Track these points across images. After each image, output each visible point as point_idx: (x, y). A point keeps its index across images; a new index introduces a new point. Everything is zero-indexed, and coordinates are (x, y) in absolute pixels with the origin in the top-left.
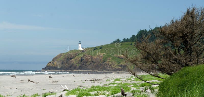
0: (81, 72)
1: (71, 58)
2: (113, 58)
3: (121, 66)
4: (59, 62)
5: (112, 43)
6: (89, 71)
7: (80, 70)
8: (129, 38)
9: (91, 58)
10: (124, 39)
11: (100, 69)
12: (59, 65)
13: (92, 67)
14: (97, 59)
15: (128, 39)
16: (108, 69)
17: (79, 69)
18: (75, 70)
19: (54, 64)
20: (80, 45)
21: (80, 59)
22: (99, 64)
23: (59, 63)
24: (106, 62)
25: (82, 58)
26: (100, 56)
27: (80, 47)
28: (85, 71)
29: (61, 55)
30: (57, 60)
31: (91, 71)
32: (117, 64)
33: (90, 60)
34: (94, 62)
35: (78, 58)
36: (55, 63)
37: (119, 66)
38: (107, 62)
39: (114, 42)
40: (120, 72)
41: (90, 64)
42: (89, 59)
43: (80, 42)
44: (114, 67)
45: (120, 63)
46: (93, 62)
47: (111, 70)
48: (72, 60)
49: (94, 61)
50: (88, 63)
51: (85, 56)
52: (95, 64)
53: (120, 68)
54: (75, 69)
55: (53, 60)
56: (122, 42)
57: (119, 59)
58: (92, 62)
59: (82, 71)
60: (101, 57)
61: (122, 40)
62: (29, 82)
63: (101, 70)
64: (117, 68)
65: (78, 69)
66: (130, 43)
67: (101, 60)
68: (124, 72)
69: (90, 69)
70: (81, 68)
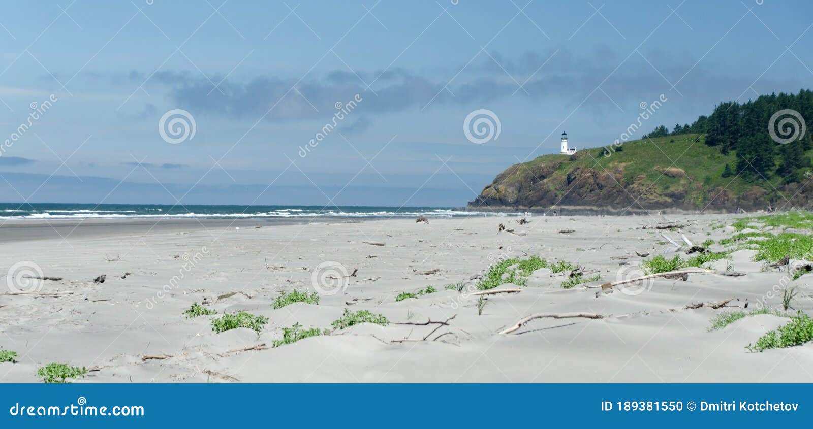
0: (567, 210)
1: (542, 177)
2: (651, 177)
3: (672, 196)
4: (511, 185)
5: (645, 137)
6: (588, 208)
7: (566, 207)
8: (690, 125)
9: (595, 175)
10: (678, 127)
11: (618, 203)
12: (511, 195)
13: (596, 198)
14: (608, 177)
15: (687, 126)
16: (636, 203)
17: (563, 203)
18: (553, 207)
19: (498, 190)
20: (564, 144)
21: (565, 177)
22: (615, 191)
23: (510, 190)
24: (631, 186)
25: (569, 176)
26: (616, 170)
27: (566, 148)
28: (578, 207)
29: (515, 168)
30: (506, 180)
31: (595, 208)
32: (659, 190)
33: (591, 180)
34: (601, 187)
35: (561, 175)
36: (502, 187)
37: (666, 195)
38: (634, 185)
39: (653, 135)
40: (668, 210)
41: (591, 191)
42: (589, 177)
43: (564, 134)
44: (653, 198)
45: (667, 188)
46: (598, 185)
47: (645, 207)
48: (545, 181)
49: (602, 183)
50: (585, 189)
51: (579, 171)
52: (604, 191)
53: (669, 200)
54: (553, 204)
55: (495, 182)
56: (673, 134)
57: (667, 178)
58: (595, 187)
59: (572, 208)
60: (620, 172)
61: (671, 131)
62: (502, 231)
63: (619, 206)
64: (662, 199)
65: (559, 205)
66: (694, 136)
67: (618, 180)
68: (679, 210)
69: (590, 205)
70: (567, 200)
